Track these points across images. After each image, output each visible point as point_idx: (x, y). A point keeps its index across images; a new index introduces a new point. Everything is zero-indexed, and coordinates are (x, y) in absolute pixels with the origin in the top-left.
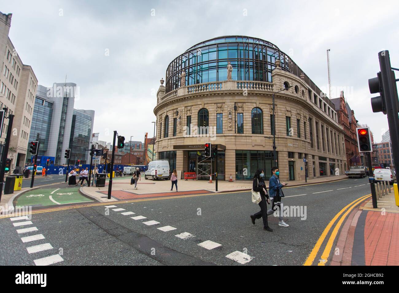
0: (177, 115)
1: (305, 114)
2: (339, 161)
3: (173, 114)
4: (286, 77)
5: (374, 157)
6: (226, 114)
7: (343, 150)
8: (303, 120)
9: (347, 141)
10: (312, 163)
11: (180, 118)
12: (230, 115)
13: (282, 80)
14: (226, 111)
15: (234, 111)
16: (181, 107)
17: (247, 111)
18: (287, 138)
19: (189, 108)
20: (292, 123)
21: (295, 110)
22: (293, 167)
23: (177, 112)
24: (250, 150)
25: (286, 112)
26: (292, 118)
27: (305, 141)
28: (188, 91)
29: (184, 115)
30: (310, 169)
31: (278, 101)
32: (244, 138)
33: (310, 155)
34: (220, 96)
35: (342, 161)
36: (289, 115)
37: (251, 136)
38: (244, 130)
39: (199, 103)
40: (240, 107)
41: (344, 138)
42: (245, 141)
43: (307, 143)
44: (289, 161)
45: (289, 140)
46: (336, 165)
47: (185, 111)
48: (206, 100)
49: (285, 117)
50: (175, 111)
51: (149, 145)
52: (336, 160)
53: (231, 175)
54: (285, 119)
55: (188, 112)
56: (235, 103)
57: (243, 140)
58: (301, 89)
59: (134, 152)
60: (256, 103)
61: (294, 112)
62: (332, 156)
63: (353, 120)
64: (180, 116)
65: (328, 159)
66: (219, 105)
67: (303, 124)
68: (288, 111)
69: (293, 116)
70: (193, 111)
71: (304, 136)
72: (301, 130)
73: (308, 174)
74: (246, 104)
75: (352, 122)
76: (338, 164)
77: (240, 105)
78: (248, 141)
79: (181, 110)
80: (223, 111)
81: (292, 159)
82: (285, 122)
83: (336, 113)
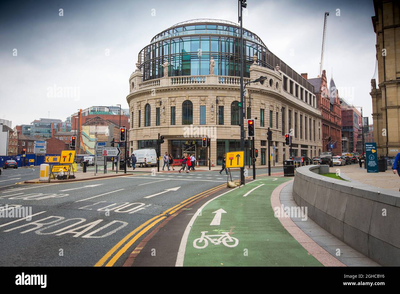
0: (161, 105)
1: (277, 105)
2: (313, 148)
3: (156, 103)
4: (262, 72)
5: (359, 142)
6: (209, 107)
7: (319, 136)
8: (275, 110)
9: (325, 125)
10: (282, 150)
11: (164, 108)
12: (212, 108)
13: (258, 75)
14: (209, 104)
15: (216, 104)
16: (165, 97)
17: (227, 105)
18: (260, 128)
19: (173, 99)
20: (265, 115)
21: (269, 102)
22: (265, 154)
23: (161, 102)
24: (229, 139)
25: (261, 105)
26: (265, 110)
27: (276, 131)
28: (172, 81)
29: (168, 105)
30: (280, 155)
31: (254, 95)
32: (224, 128)
33: (280, 143)
34: (204, 89)
35: (316, 147)
36: (263, 107)
37: (231, 127)
38: (225, 121)
39: (184, 95)
40: (221, 101)
41: (321, 123)
42: (225, 131)
43: (278, 132)
44: (261, 148)
45: (262, 130)
46: (308, 151)
47: (169, 101)
48: (190, 93)
49: (260, 110)
50: (158, 100)
51: (83, 127)
52: (308, 146)
53: (213, 161)
54: (260, 112)
55: (173, 103)
56: (217, 97)
57: (223, 130)
58: (275, 81)
59: (59, 136)
60: (235, 97)
61: (268, 104)
62: (304, 142)
63: (336, 101)
64: (164, 107)
65: (299, 146)
66: (202, 98)
67: (276, 115)
68: (262, 104)
69: (266, 108)
70: (177, 103)
71: (276, 125)
72: (273, 121)
73: (278, 160)
74: (227, 97)
75: (334, 103)
76: (311, 151)
77: (221, 98)
78: (227, 131)
79: (165, 101)
80: (205, 104)
81: (264, 147)
82: (260, 114)
83: (315, 96)
